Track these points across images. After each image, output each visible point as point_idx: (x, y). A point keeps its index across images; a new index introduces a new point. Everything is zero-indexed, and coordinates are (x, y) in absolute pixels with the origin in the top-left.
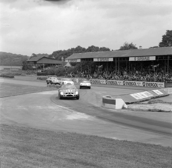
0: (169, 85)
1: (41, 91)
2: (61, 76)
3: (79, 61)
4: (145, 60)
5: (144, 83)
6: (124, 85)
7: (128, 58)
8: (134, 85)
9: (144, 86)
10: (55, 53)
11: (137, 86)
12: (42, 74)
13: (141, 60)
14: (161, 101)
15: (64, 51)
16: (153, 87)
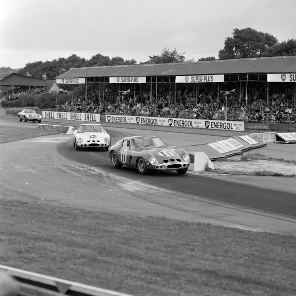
0: (253, 127)
1: (32, 136)
2: (47, 108)
3: (82, 81)
4: (205, 82)
5: (207, 122)
6: (170, 125)
7: (173, 78)
8: (188, 126)
9: (207, 127)
10: (30, 67)
11: (194, 127)
12: (10, 105)
13: (198, 82)
14: (263, 156)
15: (48, 62)
16: (223, 129)
